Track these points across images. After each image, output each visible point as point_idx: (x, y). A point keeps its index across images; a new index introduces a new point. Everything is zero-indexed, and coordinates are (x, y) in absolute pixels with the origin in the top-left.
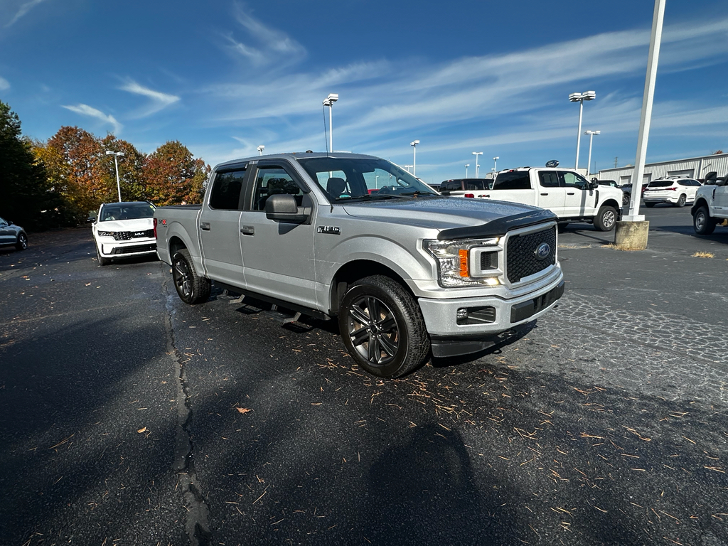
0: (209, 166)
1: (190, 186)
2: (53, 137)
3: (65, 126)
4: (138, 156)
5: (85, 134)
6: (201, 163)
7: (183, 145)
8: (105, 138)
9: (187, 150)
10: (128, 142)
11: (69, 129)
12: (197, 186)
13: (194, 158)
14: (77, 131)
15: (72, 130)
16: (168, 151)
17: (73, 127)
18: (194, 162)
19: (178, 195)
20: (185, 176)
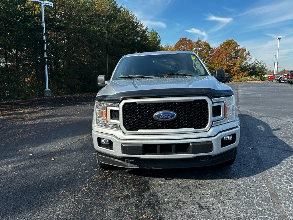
0: (249, 52)
1: (235, 64)
2: (176, 43)
3: (181, 38)
4: (210, 49)
5: (189, 40)
6: (244, 50)
7: (235, 41)
8: (196, 41)
9: (237, 43)
10: (207, 42)
11: (183, 39)
12: (238, 64)
13: (240, 47)
14: (186, 39)
15: (184, 39)
16: (226, 45)
17: (185, 37)
18: (240, 50)
19: (228, 69)
20: (234, 58)
